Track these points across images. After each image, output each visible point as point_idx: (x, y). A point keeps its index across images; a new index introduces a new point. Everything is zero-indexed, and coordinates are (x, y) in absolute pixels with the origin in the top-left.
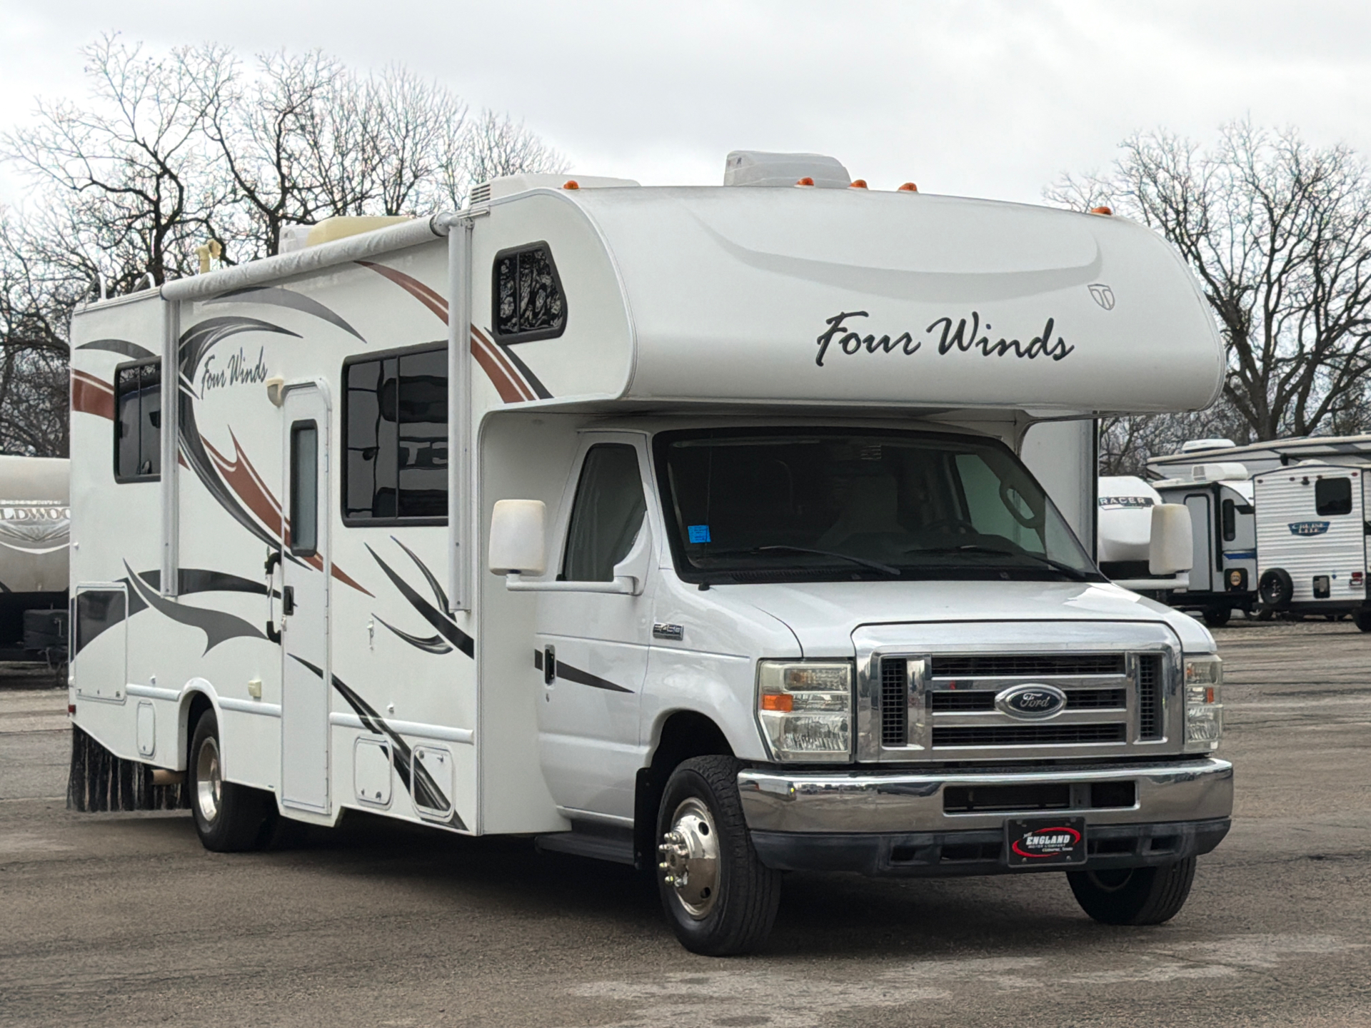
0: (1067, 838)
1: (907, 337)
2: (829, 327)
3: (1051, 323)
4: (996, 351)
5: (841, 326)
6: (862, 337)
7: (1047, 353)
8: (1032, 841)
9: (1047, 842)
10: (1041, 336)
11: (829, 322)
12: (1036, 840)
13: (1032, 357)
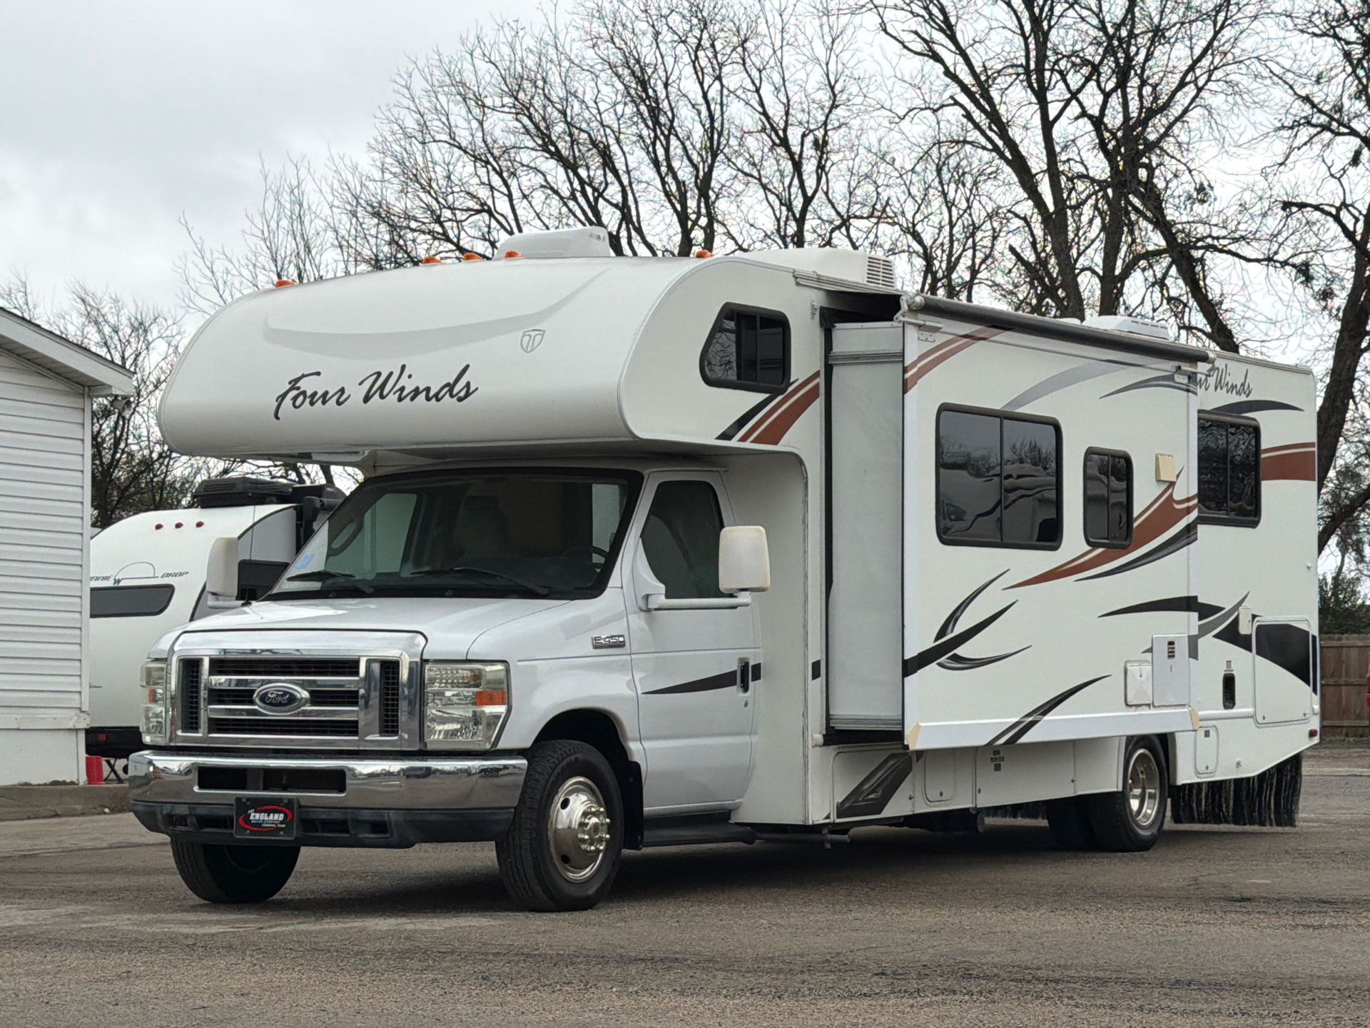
0: (281, 817)
1: (342, 391)
2: (289, 386)
3: (467, 366)
4: (409, 398)
5: (298, 385)
6: (308, 394)
7: (452, 396)
8: (255, 816)
9: (266, 818)
10: (452, 382)
11: (290, 383)
12: (257, 816)
13: (438, 400)
